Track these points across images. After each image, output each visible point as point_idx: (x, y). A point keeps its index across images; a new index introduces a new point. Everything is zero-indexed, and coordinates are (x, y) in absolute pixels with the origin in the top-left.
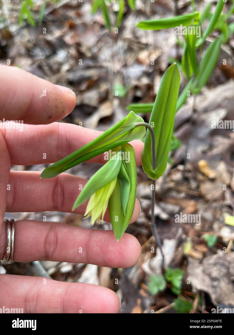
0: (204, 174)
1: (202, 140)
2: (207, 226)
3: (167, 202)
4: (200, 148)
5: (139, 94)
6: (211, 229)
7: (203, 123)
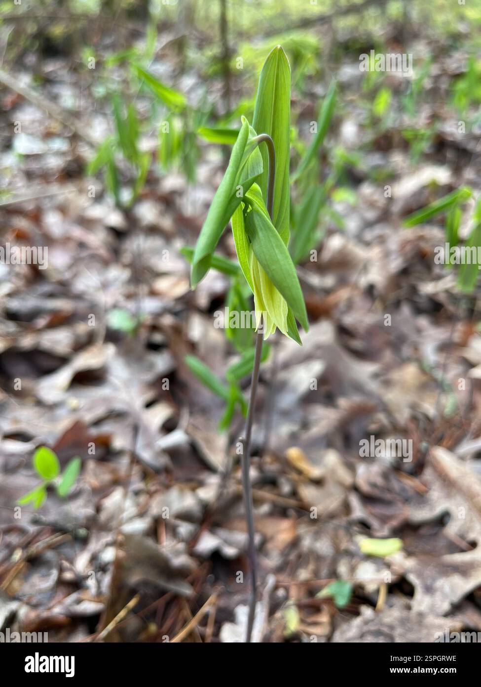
0: (300, 472)
1: (286, 414)
2: (324, 572)
3: (231, 529)
4: (284, 429)
5: (158, 338)
6: (334, 575)
7: (282, 386)
